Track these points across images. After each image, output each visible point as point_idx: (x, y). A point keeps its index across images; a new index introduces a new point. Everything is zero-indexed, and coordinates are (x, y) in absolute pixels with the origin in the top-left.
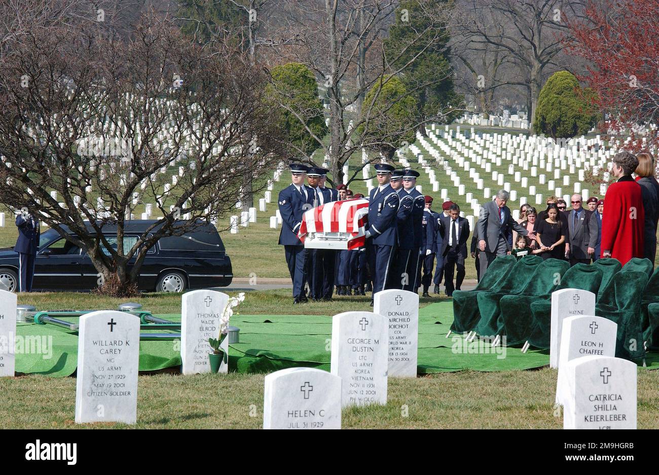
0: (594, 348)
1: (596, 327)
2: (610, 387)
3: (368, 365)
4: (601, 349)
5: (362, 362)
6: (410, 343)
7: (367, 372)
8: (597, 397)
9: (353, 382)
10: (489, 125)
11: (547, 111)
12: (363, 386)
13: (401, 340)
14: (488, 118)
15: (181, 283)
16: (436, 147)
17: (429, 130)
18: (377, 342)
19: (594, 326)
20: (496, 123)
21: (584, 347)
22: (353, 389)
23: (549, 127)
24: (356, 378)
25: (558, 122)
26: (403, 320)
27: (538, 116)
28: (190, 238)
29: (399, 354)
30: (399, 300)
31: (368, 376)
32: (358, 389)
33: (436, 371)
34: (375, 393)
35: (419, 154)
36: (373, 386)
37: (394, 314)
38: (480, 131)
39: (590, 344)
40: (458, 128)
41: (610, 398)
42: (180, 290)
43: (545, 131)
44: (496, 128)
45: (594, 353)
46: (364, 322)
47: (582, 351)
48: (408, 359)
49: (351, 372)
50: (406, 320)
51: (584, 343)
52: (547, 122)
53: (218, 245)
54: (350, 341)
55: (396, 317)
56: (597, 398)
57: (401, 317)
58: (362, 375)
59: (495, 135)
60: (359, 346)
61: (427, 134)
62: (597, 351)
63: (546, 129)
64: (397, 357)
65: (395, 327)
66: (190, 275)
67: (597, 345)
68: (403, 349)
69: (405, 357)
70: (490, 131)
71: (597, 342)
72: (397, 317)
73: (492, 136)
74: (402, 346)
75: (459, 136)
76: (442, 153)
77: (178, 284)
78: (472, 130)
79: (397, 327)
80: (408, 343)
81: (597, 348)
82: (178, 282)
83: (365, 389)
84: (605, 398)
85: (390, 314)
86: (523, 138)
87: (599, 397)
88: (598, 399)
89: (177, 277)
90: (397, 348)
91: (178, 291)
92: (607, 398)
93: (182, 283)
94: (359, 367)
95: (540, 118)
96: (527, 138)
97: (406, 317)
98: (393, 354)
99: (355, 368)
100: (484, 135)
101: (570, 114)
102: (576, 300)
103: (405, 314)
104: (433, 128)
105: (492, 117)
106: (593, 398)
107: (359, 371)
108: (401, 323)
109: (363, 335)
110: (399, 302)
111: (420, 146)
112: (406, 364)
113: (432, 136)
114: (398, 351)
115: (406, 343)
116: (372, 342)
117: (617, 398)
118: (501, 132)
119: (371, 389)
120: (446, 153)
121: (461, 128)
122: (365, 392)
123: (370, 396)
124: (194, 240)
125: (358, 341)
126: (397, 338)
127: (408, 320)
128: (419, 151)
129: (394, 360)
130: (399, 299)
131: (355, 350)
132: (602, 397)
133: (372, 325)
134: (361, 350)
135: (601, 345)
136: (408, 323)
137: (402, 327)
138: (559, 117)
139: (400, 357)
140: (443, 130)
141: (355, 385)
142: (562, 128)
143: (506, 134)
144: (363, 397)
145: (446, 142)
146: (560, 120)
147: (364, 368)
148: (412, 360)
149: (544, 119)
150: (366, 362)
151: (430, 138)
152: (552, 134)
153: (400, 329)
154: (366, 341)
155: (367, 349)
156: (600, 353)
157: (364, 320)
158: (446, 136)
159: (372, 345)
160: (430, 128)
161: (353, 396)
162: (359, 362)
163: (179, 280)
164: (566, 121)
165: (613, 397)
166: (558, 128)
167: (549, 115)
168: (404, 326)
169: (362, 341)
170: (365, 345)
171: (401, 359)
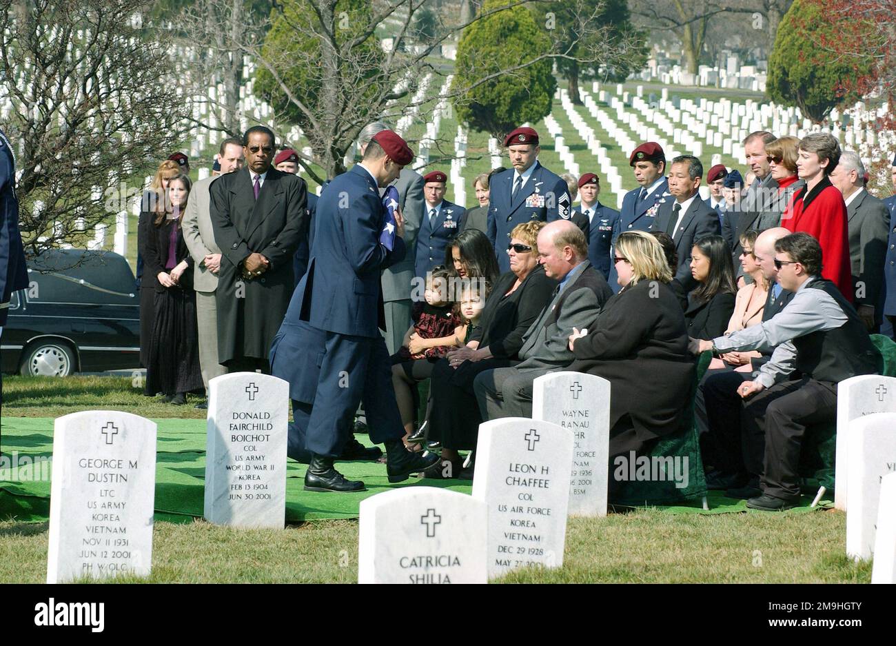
0: (532, 475)
1: (537, 438)
2: (439, 543)
3: (117, 506)
4: (544, 477)
5: (106, 500)
6: (272, 468)
7: (114, 517)
8: (414, 560)
9: (88, 536)
10: (697, 83)
11: (790, 60)
12: (108, 543)
13: (257, 463)
14: (696, 72)
15: (64, 361)
16: (592, 122)
17: (587, 93)
18: (134, 465)
19: (532, 438)
20: (712, 81)
21: (514, 474)
22: (88, 548)
23: (794, 89)
24: (95, 530)
25: (810, 80)
26: (260, 427)
27: (775, 69)
28: (82, 282)
29: (252, 487)
30: (253, 391)
31: (116, 524)
32: (98, 549)
33: (322, 518)
34: (129, 555)
35: (557, 135)
36: (126, 543)
37: (242, 416)
38: (677, 95)
39: (525, 469)
40: (640, 89)
41: (438, 562)
42: (64, 371)
43: (787, 96)
44: (709, 89)
45: (532, 484)
46: (110, 430)
47: (510, 481)
48: (269, 497)
49: (85, 519)
50: (265, 427)
51: (514, 468)
52: (790, 78)
53: (132, 295)
54: (83, 463)
55: (246, 421)
56: (414, 563)
57: (256, 422)
58: (106, 523)
59: (703, 101)
60: (100, 472)
61: (582, 99)
62: (538, 482)
63: (788, 93)
64: (248, 492)
65: (244, 438)
66: (81, 348)
67: (539, 470)
68: (259, 478)
69: (264, 492)
70: (694, 95)
71: (538, 465)
72: (248, 421)
73: (697, 103)
74: (257, 473)
75: (638, 103)
76: (601, 134)
77: (60, 363)
78: (665, 93)
79: (249, 438)
80: (269, 467)
81: (538, 475)
82: (60, 359)
83: (111, 549)
84: (429, 562)
85: (236, 416)
86: (751, 106)
87: (418, 561)
88: (416, 565)
89: (58, 352)
90: (249, 477)
91: (62, 375)
92: (433, 562)
93: (67, 364)
94: (100, 510)
95: (777, 72)
96: (759, 107)
97: (265, 422)
98: (240, 487)
99: (92, 511)
100: (683, 101)
101: (832, 64)
102: (576, 392)
103: (263, 416)
104: (595, 89)
105: (704, 71)
106: (406, 563)
107: (100, 517)
108: (256, 432)
109: (107, 453)
110: (252, 394)
111: (564, 121)
112: (263, 507)
113: (590, 104)
114: (252, 482)
115: (265, 467)
116: (125, 464)
117: (452, 562)
118: (715, 97)
119: (122, 549)
120: (608, 133)
121: (644, 90)
122: (110, 555)
123: (120, 561)
124: (89, 285)
125: (98, 464)
126: (248, 458)
127: (270, 426)
128: (559, 131)
129: (244, 497)
130: (252, 389)
131: (92, 478)
132: (424, 560)
133: (125, 435)
134: (104, 479)
135: (545, 470)
136: (268, 432)
137: (257, 438)
138: (811, 70)
139: (254, 492)
140: (612, 93)
141: (93, 542)
142: (817, 90)
143: (723, 100)
144: (106, 562)
145: (613, 114)
146: (812, 75)
147: (108, 511)
148: (275, 498)
149: (786, 73)
150: (113, 500)
151: (587, 106)
152: (799, 99)
153: (255, 443)
154: (113, 464)
155: (114, 477)
156: (543, 485)
157: (110, 425)
158: (616, 104)
159: (125, 470)
160: (590, 89)
161: (88, 561)
162: (100, 501)
163: (62, 356)
164: (824, 77)
165: (444, 561)
166: (810, 90)
167: (794, 67)
168: (261, 438)
169: (106, 463)
170: (113, 471)
171: (255, 497)
